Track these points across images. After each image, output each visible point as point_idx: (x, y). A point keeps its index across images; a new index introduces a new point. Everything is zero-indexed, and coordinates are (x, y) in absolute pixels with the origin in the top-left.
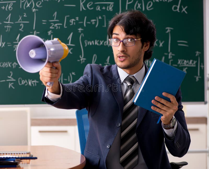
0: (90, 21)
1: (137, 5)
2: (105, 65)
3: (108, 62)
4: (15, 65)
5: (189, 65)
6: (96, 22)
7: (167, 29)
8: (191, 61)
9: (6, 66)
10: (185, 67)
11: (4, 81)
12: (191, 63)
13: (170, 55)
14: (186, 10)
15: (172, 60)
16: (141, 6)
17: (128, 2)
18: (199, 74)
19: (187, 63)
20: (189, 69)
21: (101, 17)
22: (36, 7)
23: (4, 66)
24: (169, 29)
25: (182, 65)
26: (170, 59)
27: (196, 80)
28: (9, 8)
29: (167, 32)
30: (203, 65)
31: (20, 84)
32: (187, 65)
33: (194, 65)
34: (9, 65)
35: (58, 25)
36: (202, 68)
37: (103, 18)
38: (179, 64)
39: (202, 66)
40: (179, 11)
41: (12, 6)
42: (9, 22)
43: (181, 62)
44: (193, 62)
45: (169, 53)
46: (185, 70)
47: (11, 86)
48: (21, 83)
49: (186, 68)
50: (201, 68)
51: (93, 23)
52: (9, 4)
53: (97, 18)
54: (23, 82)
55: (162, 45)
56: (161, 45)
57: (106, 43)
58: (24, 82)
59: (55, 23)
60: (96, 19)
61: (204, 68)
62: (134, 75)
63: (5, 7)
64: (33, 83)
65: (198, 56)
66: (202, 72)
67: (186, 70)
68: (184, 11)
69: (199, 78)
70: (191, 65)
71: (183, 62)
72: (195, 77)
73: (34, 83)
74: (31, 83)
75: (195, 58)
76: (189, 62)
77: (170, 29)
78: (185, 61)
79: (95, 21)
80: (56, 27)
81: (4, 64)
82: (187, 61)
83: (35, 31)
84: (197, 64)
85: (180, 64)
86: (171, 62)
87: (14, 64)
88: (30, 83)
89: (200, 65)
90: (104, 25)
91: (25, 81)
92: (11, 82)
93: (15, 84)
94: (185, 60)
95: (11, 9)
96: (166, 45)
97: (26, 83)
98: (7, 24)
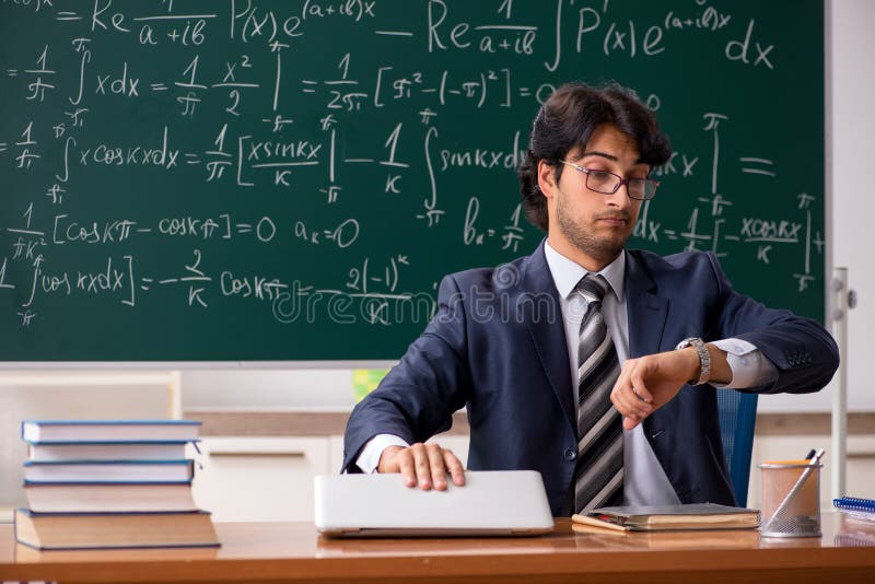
0: (460, 88)
1: (613, 39)
2: (507, 232)
3: (516, 223)
4: (209, 227)
5: (778, 237)
6: (478, 90)
7: (710, 118)
8: (784, 224)
9: (181, 229)
10: (765, 244)
11: (175, 280)
12: (785, 232)
13: (716, 202)
14: (767, 56)
15: (722, 221)
16: (626, 41)
17: (584, 27)
18: (807, 270)
19: (771, 232)
20: (778, 250)
21: (495, 75)
22: (281, 37)
23: (173, 231)
24: (713, 120)
25: (753, 236)
26: (717, 217)
27: (799, 286)
28: (194, 36)
29: (709, 128)
30: (823, 238)
31: (225, 293)
32: (771, 239)
33: (792, 237)
34: (192, 228)
35: (352, 98)
36: (819, 249)
37: (502, 76)
38: (746, 235)
39: (818, 243)
40: (746, 61)
41: (201, 32)
42: (192, 85)
43: (750, 227)
44: (789, 229)
45: (712, 197)
46: (762, 254)
47: (195, 299)
48: (229, 288)
49: (768, 248)
50: (813, 246)
51: (470, 94)
52: (194, 22)
53: (482, 76)
54: (237, 285)
55: (692, 169)
56: (688, 170)
57: (511, 159)
58: (241, 287)
59: (344, 89)
60: (479, 81)
61: (823, 247)
62: (603, 273)
63: (180, 32)
64: (268, 290)
65: (804, 209)
66: (820, 259)
67: (768, 254)
68: (762, 60)
69: (807, 281)
70: (783, 236)
71: (759, 227)
72: (797, 276)
73: (273, 289)
74: (263, 289)
75: (797, 217)
76: (778, 227)
77: (717, 119)
78: (765, 224)
79: (474, 88)
80: (348, 105)
81: (175, 223)
82: (770, 224)
83: (279, 117)
84: (802, 234)
85: (749, 233)
86: (720, 224)
87: (206, 224)
88: (258, 289)
89: (813, 237)
90: (505, 102)
91: (243, 282)
92: (197, 284)
93: (211, 290)
94: (763, 220)
95: (198, 39)
96: (703, 170)
97: (245, 289)
98: (185, 92)
